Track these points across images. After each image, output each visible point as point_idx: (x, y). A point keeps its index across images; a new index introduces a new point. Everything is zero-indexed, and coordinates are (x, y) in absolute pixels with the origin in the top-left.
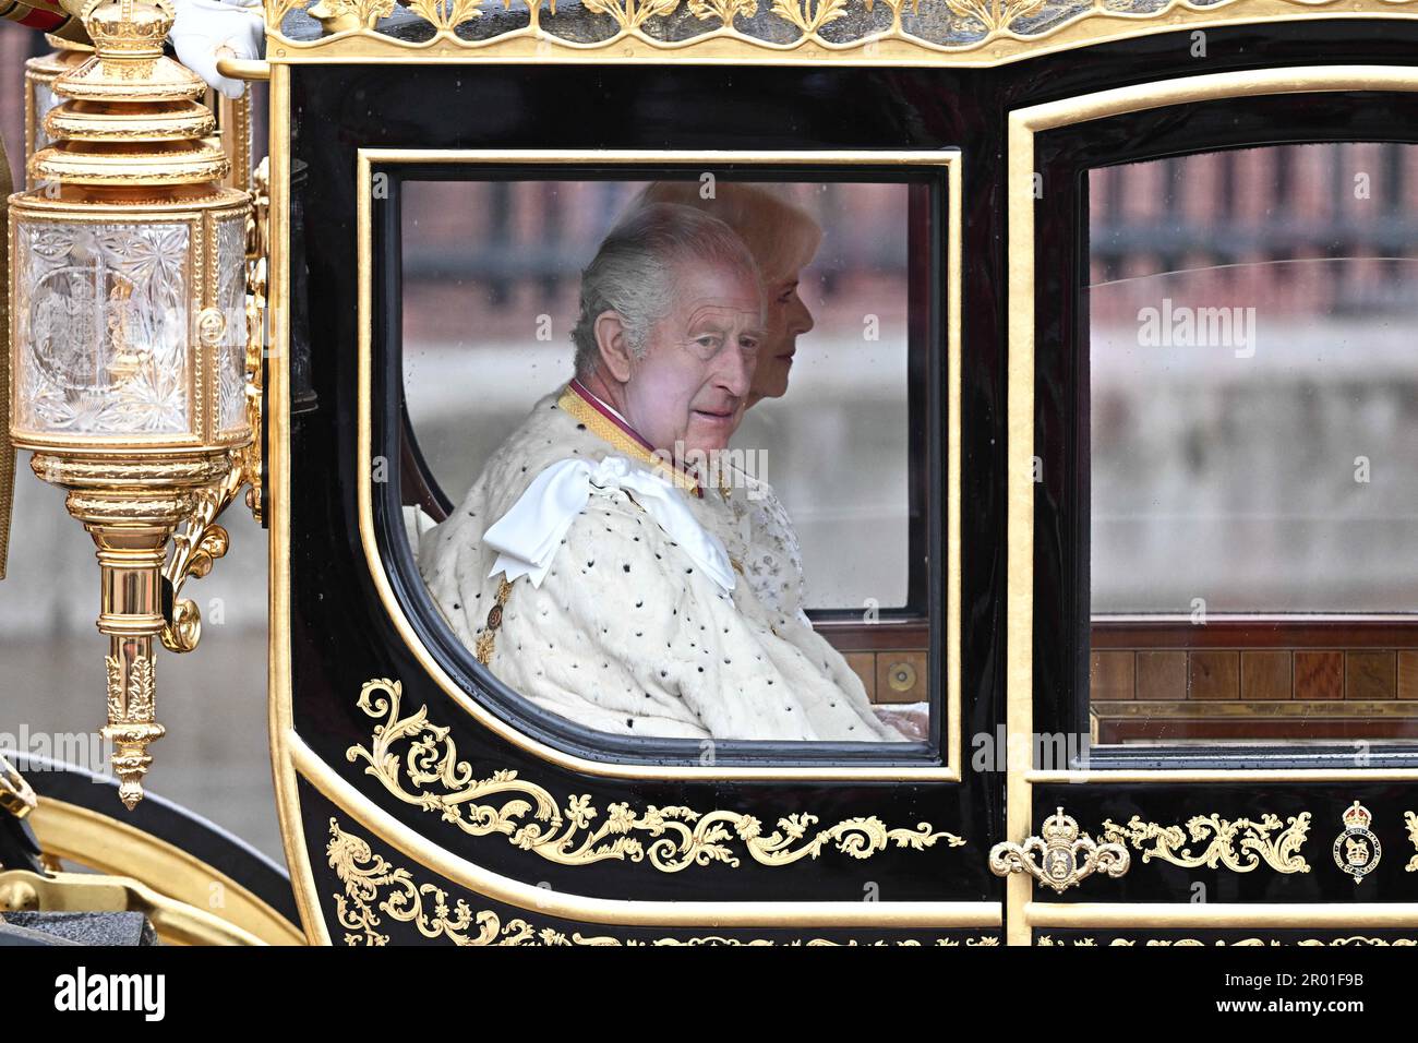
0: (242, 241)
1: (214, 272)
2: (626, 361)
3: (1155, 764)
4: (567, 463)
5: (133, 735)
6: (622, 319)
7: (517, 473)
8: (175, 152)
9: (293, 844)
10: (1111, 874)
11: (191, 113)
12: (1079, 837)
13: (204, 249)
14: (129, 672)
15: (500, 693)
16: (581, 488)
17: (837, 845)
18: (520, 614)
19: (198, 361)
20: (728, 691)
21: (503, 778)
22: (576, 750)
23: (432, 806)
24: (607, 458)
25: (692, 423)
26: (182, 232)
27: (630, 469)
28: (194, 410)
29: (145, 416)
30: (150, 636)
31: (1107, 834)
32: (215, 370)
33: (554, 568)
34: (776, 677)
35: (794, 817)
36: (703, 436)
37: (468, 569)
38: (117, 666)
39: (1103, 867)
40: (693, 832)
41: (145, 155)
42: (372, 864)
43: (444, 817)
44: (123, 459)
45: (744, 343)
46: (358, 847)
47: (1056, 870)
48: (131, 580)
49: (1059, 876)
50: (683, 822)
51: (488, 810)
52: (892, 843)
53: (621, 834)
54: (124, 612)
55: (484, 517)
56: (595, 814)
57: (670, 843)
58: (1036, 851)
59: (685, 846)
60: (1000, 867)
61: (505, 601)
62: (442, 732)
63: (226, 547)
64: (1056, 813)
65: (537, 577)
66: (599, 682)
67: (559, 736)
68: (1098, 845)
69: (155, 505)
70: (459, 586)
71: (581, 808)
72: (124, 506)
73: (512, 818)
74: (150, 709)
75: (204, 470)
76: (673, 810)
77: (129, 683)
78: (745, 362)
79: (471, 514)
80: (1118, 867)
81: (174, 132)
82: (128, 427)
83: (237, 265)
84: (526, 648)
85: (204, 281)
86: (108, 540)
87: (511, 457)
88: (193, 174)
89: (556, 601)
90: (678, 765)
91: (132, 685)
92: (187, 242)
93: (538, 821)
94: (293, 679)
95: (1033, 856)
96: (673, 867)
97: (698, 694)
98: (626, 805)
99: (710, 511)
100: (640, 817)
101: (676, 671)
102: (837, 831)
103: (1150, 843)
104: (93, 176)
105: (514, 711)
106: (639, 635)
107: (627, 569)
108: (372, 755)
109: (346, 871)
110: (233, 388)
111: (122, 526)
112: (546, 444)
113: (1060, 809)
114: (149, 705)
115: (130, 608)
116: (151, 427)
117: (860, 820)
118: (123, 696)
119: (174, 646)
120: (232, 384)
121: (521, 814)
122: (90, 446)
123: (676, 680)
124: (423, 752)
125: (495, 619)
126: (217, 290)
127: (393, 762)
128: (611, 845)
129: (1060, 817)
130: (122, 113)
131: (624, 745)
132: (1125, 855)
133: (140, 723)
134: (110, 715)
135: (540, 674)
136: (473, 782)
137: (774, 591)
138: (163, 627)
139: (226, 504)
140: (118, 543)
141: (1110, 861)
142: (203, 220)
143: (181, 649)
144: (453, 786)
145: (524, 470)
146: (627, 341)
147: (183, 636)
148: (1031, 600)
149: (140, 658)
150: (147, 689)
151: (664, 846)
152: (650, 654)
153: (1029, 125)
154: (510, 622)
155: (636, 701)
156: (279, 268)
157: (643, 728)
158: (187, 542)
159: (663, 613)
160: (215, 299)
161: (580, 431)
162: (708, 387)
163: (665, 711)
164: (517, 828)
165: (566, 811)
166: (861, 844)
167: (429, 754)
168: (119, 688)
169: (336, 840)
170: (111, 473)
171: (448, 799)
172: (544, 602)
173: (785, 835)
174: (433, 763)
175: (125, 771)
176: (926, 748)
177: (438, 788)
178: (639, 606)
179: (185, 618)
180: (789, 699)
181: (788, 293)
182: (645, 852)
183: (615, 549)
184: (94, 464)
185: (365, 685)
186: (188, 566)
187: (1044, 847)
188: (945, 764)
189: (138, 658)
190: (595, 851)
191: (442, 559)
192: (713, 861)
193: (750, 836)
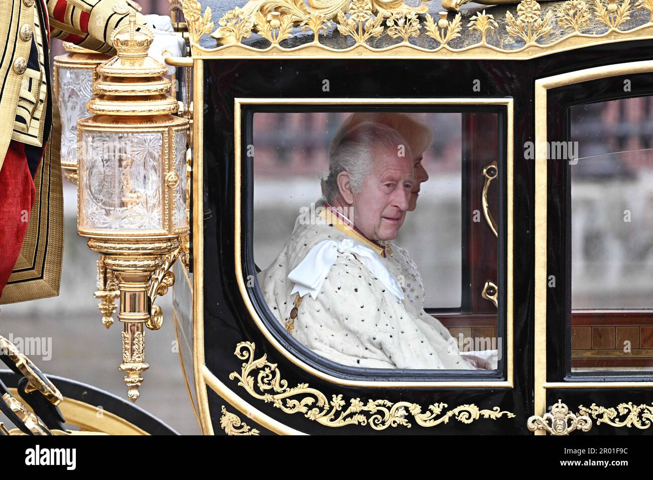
0: (185, 140)
1: (174, 155)
2: (351, 195)
3: (602, 380)
4: (326, 242)
5: (135, 368)
6: (349, 175)
7: (302, 247)
8: (155, 100)
9: (205, 418)
10: (583, 430)
11: (162, 82)
12: (568, 413)
13: (169, 145)
14: (133, 339)
15: (300, 348)
16: (333, 254)
17: (456, 417)
18: (306, 311)
19: (166, 196)
20: (404, 347)
21: (302, 387)
22: (336, 374)
23: (269, 400)
24: (345, 240)
25: (382, 223)
26: (158, 137)
27: (355, 244)
28: (165, 219)
29: (141, 221)
30: (142, 322)
31: (581, 412)
32: (174, 200)
33: (322, 290)
34: (425, 339)
35: (436, 404)
36: (387, 229)
37: (280, 291)
38: (127, 336)
39: (579, 427)
40: (389, 411)
41: (141, 101)
42: (241, 427)
43: (275, 405)
44: (132, 241)
45: (406, 186)
46: (235, 419)
47: (558, 428)
48: (133, 297)
49: (560, 431)
50: (385, 407)
51: (295, 402)
52: (481, 416)
53: (356, 413)
54: (130, 312)
55: (287, 267)
56: (344, 404)
57: (379, 417)
58: (549, 420)
59: (386, 418)
60: (533, 427)
61: (299, 306)
62: (274, 366)
63: (174, 281)
64: (558, 402)
65: (314, 295)
66: (344, 343)
67: (327, 367)
68: (577, 417)
69: (146, 262)
70: (276, 299)
71: (338, 401)
72: (132, 263)
73: (306, 405)
74: (142, 356)
75: (169, 246)
76: (380, 402)
77: (133, 344)
78: (406, 195)
79: (280, 266)
80: (587, 427)
81: (155, 91)
82: (133, 226)
83: (183, 152)
84: (310, 327)
85: (169, 159)
86: (123, 278)
87: (299, 239)
88: (164, 110)
89: (323, 305)
90: (383, 381)
91: (134, 345)
92: (161, 141)
93: (318, 407)
94: (204, 342)
95: (547, 422)
96: (381, 428)
97: (390, 348)
98: (359, 399)
99: (390, 263)
100: (365, 405)
101: (379, 337)
102: (456, 411)
103: (600, 416)
104: (118, 111)
105: (307, 356)
106: (363, 321)
107: (356, 290)
108: (241, 376)
109: (229, 430)
110: (182, 209)
111: (130, 272)
112: (315, 233)
113: (560, 400)
114: (142, 354)
115: (133, 310)
116: (145, 226)
117: (467, 406)
118: (130, 350)
119: (151, 327)
120: (181, 207)
121: (310, 404)
122: (117, 235)
123: (380, 342)
124: (265, 375)
125: (294, 314)
126: (175, 163)
127: (251, 380)
128: (352, 418)
129: (560, 404)
130: (130, 82)
131: (358, 372)
132: (590, 421)
133: (137, 362)
134: (124, 359)
135: (316, 339)
136: (288, 389)
137: (412, 299)
138: (147, 319)
139: (174, 262)
140: (128, 280)
141: (583, 424)
142: (169, 131)
143: (155, 328)
144: (279, 391)
145: (305, 245)
146: (352, 185)
147: (156, 322)
148: (546, 304)
149: (138, 332)
150: (141, 347)
151: (376, 418)
152: (368, 329)
153: (544, 86)
154: (302, 315)
155: (361, 351)
156: (198, 153)
157: (364, 364)
158: (157, 279)
159: (374, 311)
160: (174, 167)
161: (331, 227)
162: (389, 206)
163: (374, 356)
164: (308, 410)
165: (331, 402)
166: (467, 417)
167: (267, 376)
168: (128, 347)
169: (225, 416)
170: (126, 248)
171: (276, 397)
172: (318, 306)
173: (432, 413)
174: (269, 381)
175: (131, 385)
176: (496, 372)
177: (272, 392)
178: (362, 307)
179: (156, 314)
180: (431, 351)
181: (418, 163)
182: (368, 421)
183: (350, 281)
184: (119, 244)
185: (238, 344)
186: (158, 290)
187: (552, 417)
188: (506, 380)
189: (137, 333)
190: (345, 420)
191: (268, 286)
192: (399, 425)
193: (416, 414)
